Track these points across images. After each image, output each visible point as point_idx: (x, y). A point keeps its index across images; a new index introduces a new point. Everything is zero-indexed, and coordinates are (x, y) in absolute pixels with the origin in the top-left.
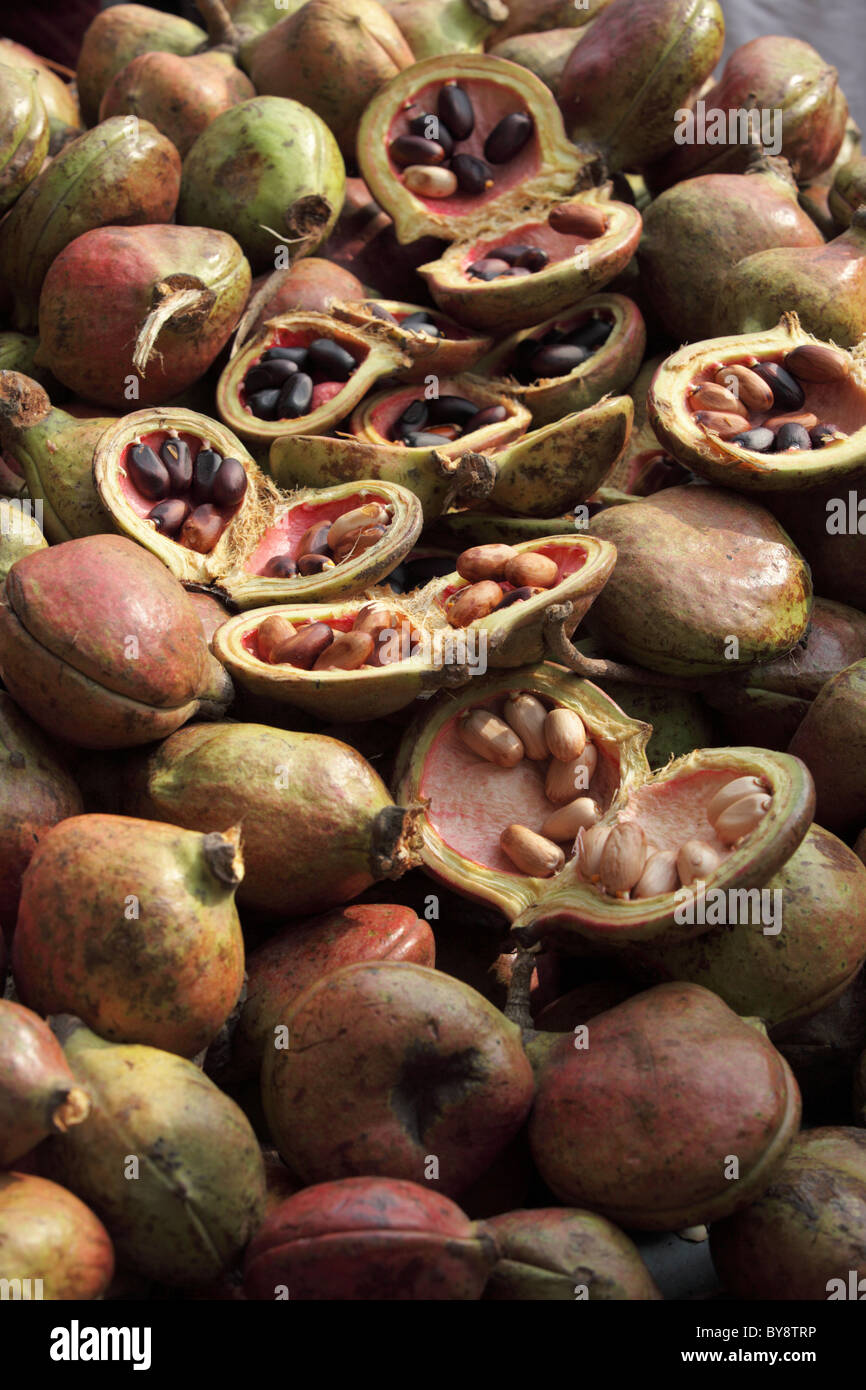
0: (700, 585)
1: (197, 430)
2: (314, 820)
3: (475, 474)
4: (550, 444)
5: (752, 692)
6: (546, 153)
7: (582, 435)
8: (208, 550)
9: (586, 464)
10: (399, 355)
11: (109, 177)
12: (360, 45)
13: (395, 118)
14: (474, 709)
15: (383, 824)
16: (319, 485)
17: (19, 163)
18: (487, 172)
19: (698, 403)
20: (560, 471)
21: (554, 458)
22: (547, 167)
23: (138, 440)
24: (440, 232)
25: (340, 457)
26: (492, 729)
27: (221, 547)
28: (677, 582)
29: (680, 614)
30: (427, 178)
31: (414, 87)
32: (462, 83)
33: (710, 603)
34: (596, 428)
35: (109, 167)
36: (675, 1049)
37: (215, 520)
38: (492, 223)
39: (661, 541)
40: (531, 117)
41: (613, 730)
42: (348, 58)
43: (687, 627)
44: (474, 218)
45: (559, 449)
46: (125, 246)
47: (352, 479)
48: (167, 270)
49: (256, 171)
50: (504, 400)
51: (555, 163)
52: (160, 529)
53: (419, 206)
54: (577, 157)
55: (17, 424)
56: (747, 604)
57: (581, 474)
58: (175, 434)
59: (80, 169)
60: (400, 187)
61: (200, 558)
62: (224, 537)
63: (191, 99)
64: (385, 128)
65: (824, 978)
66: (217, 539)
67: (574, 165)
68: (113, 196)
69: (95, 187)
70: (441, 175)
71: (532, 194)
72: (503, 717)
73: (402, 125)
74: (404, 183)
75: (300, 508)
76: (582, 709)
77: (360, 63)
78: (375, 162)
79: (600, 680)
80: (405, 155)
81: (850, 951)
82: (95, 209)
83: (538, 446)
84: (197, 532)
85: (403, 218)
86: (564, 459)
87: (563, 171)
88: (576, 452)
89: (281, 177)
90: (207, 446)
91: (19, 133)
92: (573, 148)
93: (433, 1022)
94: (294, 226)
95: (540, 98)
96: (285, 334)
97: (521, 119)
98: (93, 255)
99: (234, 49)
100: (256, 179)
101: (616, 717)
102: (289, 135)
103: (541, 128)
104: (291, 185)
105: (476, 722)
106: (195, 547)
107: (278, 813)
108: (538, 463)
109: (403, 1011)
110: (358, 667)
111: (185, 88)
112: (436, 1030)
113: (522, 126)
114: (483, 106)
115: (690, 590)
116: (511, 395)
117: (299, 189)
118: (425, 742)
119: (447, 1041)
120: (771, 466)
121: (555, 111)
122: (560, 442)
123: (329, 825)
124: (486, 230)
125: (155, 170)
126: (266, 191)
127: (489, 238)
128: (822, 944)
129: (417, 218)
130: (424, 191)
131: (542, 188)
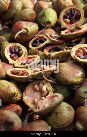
0: (66, 73)
1: (20, 46)
2: (6, 92)
3: (49, 56)
4: (59, 54)
5: (74, 88)
6: (81, 19)
7: (63, 54)
8: (15, 60)
9: (64, 57)
10: (49, 41)
11: (24, 15)
12: (64, 3)
13: (65, 13)
14: (35, 84)
15: (13, 94)
16: (32, 55)
17: (16, 12)
18: (74, 20)
19: (78, 51)
20: (60, 58)
21: (60, 56)
22: (80, 21)
23: (12, 46)
24: (66, 27)
25: (35, 52)
26: (36, 87)
27: (17, 60)
28: (63, 73)
29: (62, 77)
30: (66, 20)
31: (68, 9)
32: (74, 9)
33: (66, 76)
34: (65, 53)
35: (24, 14)
36: (34, 127)
37: (17, 57)
38: (72, 27)
39: (64, 67)
40: (81, 14)
41: (50, 89)
42: (63, 4)
43: (63, 78)
44: (70, 26)
45: (60, 55)
46: (21, 23)
47: (36, 55)
48: (25, 27)
49: (44, 17)
50: (64, 49)
51: (82, 20)
52: (10, 57)
53: (64, 24)
54: (84, 20)
55: (1, 43)
56: (72, 77)
57: (63, 59)
58: (17, 46)
59: (21, 14)
60: (63, 21)
61: (14, 61)
62: (18, 59)
63: (42, 7)
64: (63, 13)
65: (62, 124)
66: (17, 59)
67: (84, 21)
68: (24, 17)
69: (22, 16)
70: (68, 20)
71: (78, 24)
72: (38, 86)
73: (66, 13)
74: (64, 21)
75: (28, 57)
76: (47, 86)
77: (64, 5)
78: (61, 18)
79: (50, 83)
80: (65, 17)
81: (66, 121)
82: (22, 19)
83: (58, 54)
84: (14, 58)
85: (62, 25)
86: (61, 56)
87: (82, 22)
88: (63, 56)
89: (46, 18)
90: (20, 48)
91: (16, 9)
92: (84, 19)
93: (9, 118)
94: (46, 24)
95: (82, 12)
96: (39, 37)
97: (79, 14)
98: (17, 24)
99: (52, 2)
100: (43, 18)
101: (51, 88)
102: (49, 13)
103: (81, 16)
104: (47, 19)
105: (35, 85)
106: (14, 60)
107: (2, 91)
108: (58, 56)
109: (6, 116)
110: (20, 76)
111: (42, 6)
112: (9, 119)
113: (79, 15)
114: (76, 12)
115: (64, 74)
116: (65, 48)
117: (48, 19)
118: (29, 87)
119: (10, 121)
120: (80, 60)
121: (84, 14)
122: (61, 54)
123: (8, 93)
124: (71, 28)
125: (30, 15)
126: (44, 19)
127: (71, 29)
128: (62, 119)
129: (64, 25)
130: (66, 22)
131: (79, 23)
